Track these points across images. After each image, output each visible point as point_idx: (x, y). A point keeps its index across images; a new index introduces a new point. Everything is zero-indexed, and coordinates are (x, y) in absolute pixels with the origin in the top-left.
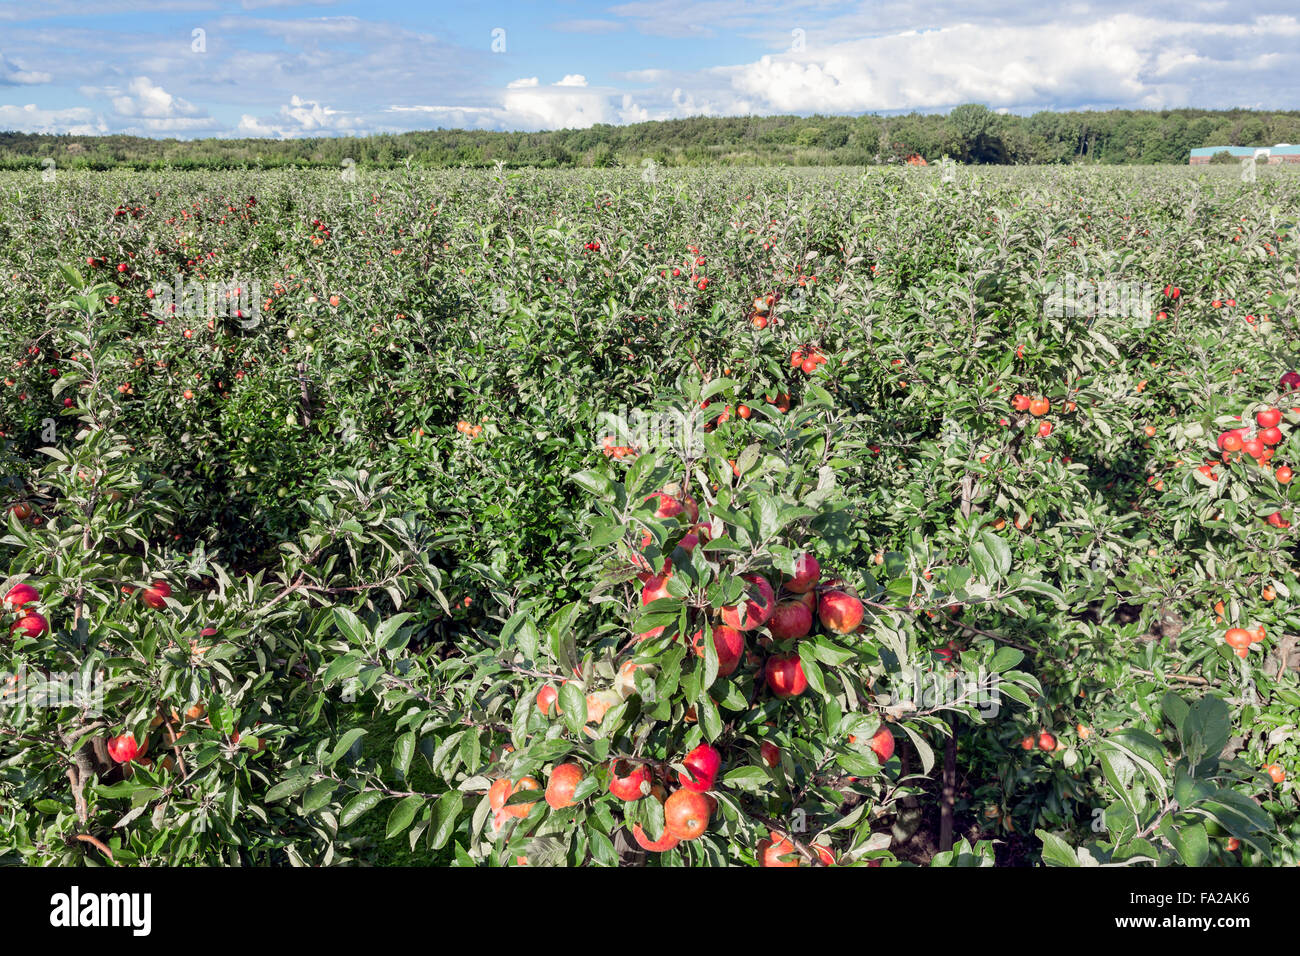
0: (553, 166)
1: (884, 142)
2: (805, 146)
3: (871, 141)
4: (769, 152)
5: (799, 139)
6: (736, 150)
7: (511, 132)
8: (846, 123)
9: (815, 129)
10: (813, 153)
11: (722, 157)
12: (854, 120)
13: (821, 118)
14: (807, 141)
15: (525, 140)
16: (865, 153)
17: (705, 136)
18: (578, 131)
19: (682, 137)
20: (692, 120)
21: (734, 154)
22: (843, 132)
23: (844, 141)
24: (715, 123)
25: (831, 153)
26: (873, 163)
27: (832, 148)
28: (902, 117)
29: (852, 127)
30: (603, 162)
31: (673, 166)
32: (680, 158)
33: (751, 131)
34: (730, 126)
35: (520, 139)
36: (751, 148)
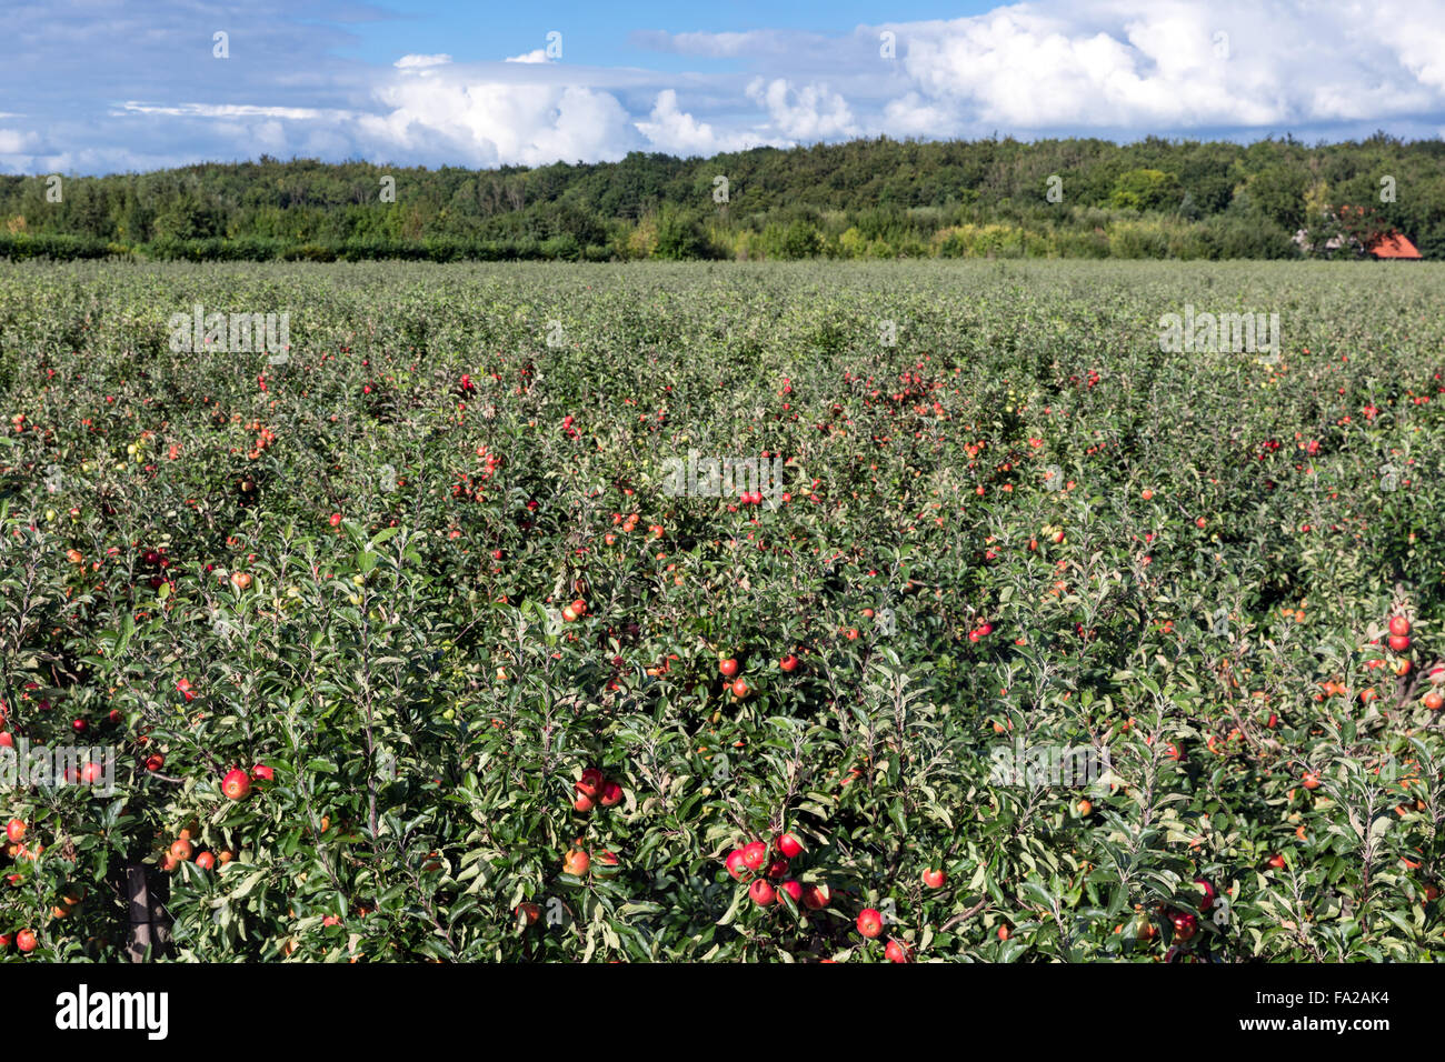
0: (567, 254)
1: (1317, 201)
2: (1132, 210)
3: (1286, 201)
4: (1049, 224)
5: (1118, 194)
6: (971, 219)
7: (433, 166)
8: (1222, 159)
9: (1154, 173)
10: (1152, 226)
11: (943, 235)
12: (1241, 152)
13: (1163, 145)
14: (1135, 198)
15: (469, 185)
16: (1273, 228)
17: (890, 183)
18: (591, 170)
19: (838, 185)
20: (861, 146)
21: (969, 228)
22: (1219, 179)
23: (1223, 201)
24: (913, 153)
25: (1197, 227)
26: (1291, 253)
27: (1198, 217)
28: (1352, 146)
29: (1238, 164)
30: (677, 244)
31: (832, 254)
32: (849, 238)
33: (1000, 171)
34: (949, 161)
35: (455, 185)
36: (1007, 214)
